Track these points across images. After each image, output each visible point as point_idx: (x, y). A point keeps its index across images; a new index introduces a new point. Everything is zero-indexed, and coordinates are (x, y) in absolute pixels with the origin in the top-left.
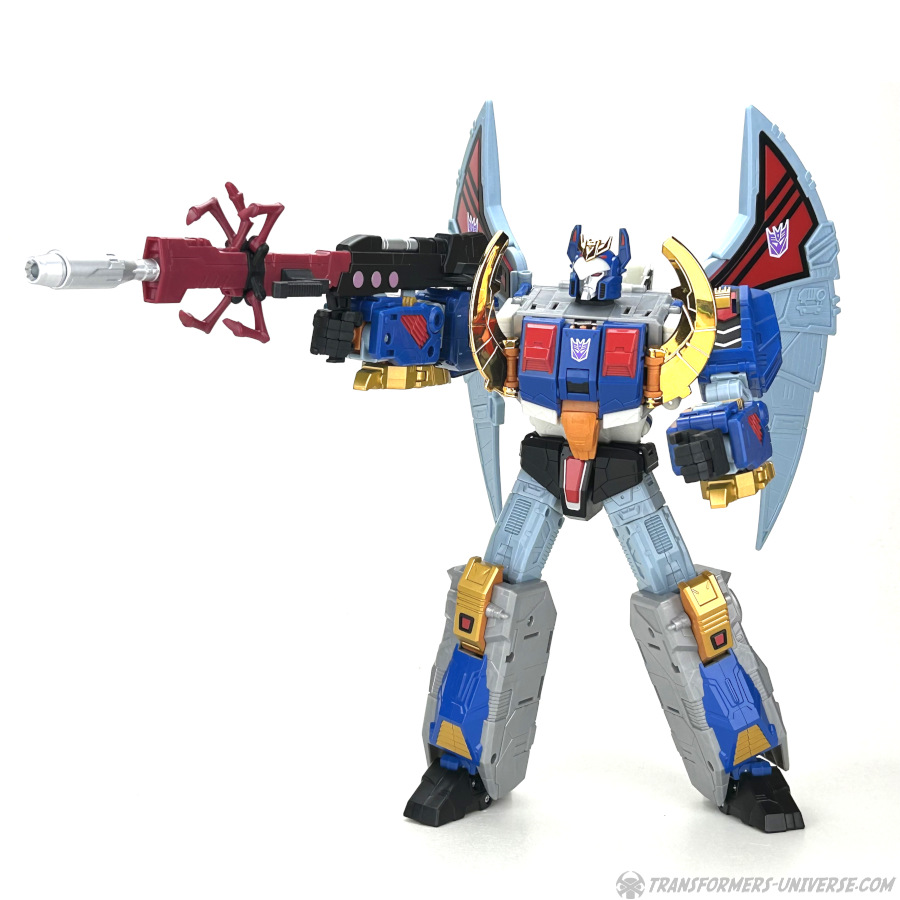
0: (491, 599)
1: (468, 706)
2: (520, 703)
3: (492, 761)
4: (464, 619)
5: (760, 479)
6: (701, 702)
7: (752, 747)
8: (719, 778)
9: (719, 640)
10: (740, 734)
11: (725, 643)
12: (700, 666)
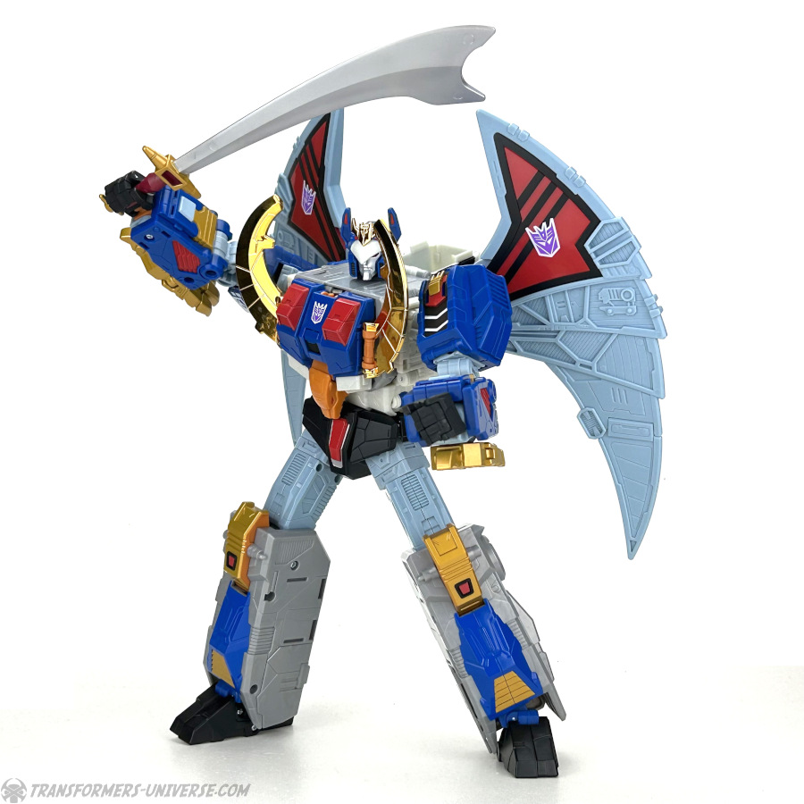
0: (254, 540)
1: (231, 638)
2: (286, 642)
4: (230, 557)
5: (488, 456)
6: (459, 651)
7: (514, 694)
8: (485, 726)
9: (465, 589)
10: (497, 681)
11: (471, 591)
12: (455, 615)
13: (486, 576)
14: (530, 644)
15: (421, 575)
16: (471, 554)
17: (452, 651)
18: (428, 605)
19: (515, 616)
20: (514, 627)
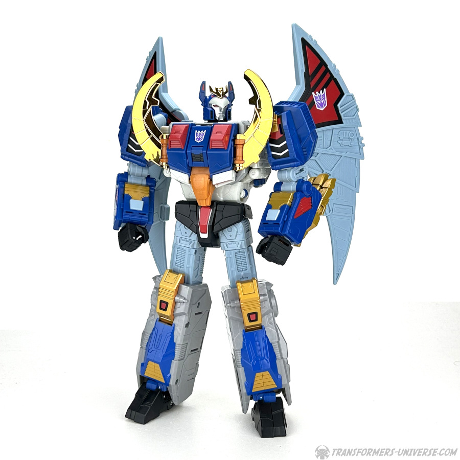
0: (178, 292)
2: (192, 351)
3: (176, 383)
4: (162, 303)
6: (240, 351)
7: (265, 384)
8: (244, 398)
9: (253, 317)
10: (257, 374)
11: (256, 320)
12: (244, 330)
13: (267, 313)
14: (282, 358)
15: (230, 303)
16: (262, 298)
17: (237, 350)
18: (229, 320)
19: (277, 340)
20: (275, 346)
